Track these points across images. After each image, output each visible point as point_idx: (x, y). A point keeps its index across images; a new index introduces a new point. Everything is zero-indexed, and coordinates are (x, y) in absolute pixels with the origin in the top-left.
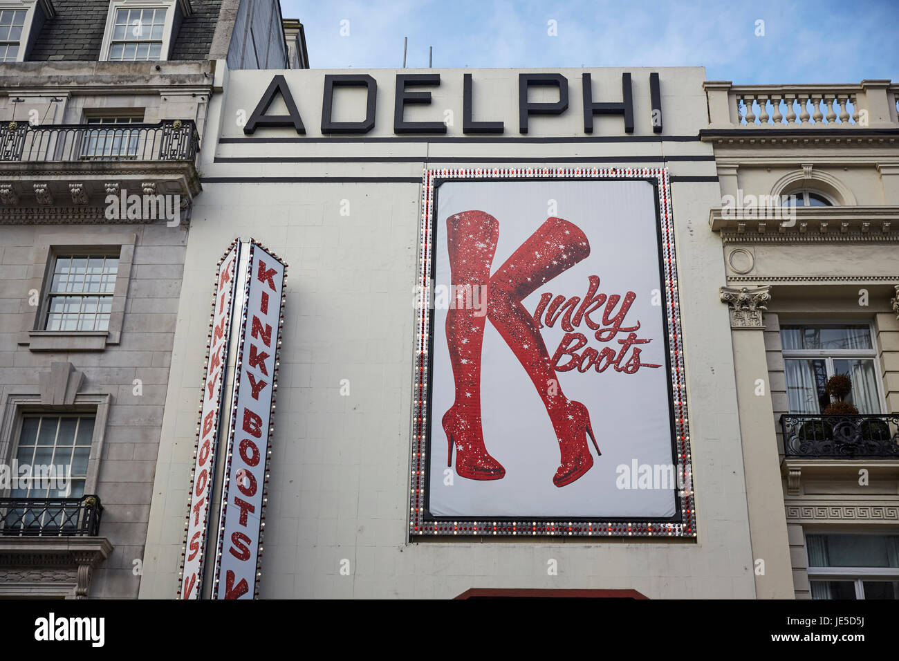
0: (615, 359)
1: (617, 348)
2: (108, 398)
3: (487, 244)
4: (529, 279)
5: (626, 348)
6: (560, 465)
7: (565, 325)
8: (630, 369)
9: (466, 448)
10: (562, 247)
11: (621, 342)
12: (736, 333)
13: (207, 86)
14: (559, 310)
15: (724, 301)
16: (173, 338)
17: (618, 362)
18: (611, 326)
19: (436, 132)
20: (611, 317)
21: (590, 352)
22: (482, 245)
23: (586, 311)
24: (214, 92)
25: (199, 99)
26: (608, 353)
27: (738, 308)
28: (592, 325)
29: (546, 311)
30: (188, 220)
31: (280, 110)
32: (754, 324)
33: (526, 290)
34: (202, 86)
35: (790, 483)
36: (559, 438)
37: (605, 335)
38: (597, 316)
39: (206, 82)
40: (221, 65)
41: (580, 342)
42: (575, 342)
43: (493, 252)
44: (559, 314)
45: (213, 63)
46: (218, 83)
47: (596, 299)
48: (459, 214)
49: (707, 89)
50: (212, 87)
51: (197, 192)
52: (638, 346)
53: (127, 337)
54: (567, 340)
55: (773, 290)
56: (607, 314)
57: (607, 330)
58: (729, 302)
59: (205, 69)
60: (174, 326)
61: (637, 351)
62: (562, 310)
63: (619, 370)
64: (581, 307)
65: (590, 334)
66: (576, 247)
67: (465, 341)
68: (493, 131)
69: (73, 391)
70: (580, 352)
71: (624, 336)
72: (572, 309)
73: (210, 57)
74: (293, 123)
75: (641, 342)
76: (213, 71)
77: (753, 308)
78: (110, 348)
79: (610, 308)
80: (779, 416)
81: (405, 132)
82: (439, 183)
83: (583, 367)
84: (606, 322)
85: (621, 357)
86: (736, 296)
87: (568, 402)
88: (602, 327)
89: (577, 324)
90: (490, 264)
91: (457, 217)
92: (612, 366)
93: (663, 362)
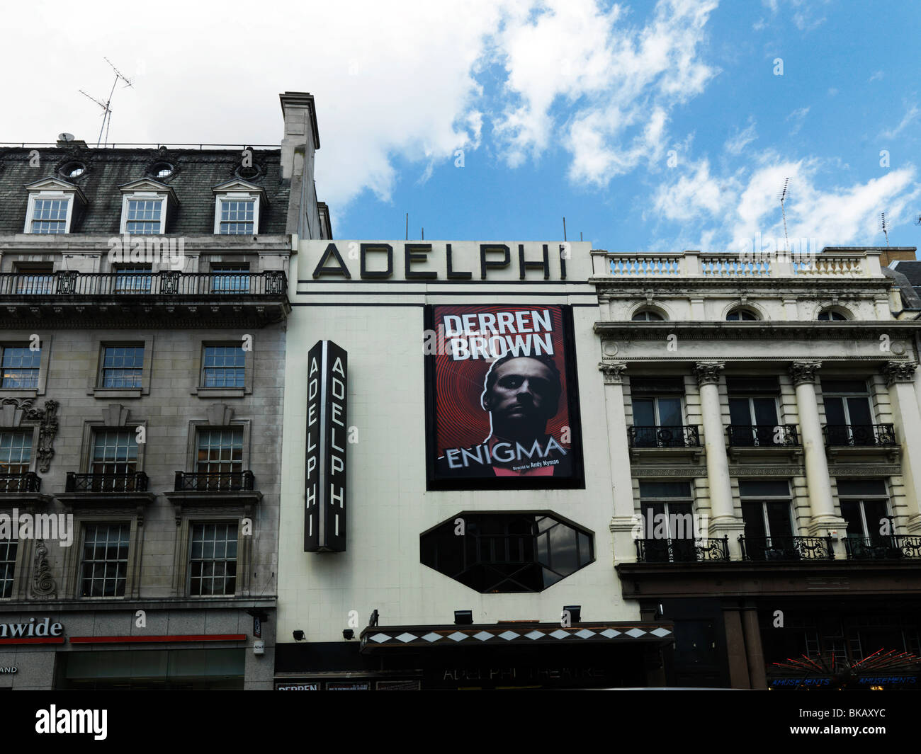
2: (249, 423)
12: (607, 387)
13: (288, 250)
15: (600, 370)
19: (431, 278)
24: (292, 253)
25: (284, 258)
27: (608, 374)
30: (285, 327)
31: (334, 264)
32: (617, 382)
34: (285, 250)
35: (633, 459)
39: (287, 248)
40: (295, 237)
45: (290, 237)
46: (294, 249)
49: (592, 255)
50: (291, 250)
51: (290, 311)
53: (255, 389)
55: (628, 364)
58: (603, 370)
59: (286, 240)
68: (465, 278)
69: (228, 419)
73: (287, 233)
74: (343, 272)
76: (290, 241)
77: (617, 373)
78: (246, 396)
80: (628, 427)
81: (412, 278)
86: (608, 367)
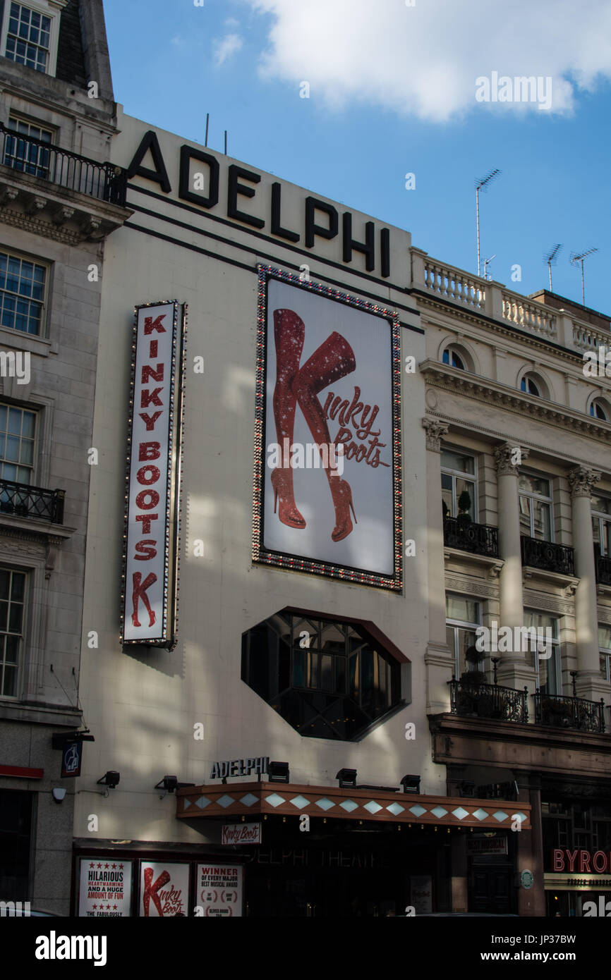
0: (366, 454)
1: (368, 446)
3: (298, 341)
4: (322, 378)
5: (372, 448)
6: (335, 526)
7: (341, 421)
8: (374, 463)
9: (284, 501)
10: (340, 358)
11: (370, 442)
13: (112, 127)
14: (337, 408)
15: (424, 427)
16: (96, 359)
17: (368, 457)
18: (365, 429)
19: (257, 227)
20: (365, 422)
21: (353, 445)
22: (295, 341)
23: (353, 413)
24: (114, 133)
25: (105, 137)
26: (363, 447)
28: (355, 426)
29: (330, 407)
32: (435, 448)
33: (320, 386)
34: (109, 126)
36: (335, 505)
37: (362, 434)
38: (358, 419)
39: (112, 123)
40: (119, 109)
41: (348, 437)
42: (346, 435)
43: (301, 349)
44: (338, 411)
45: (115, 105)
46: (119, 127)
47: (358, 406)
48: (281, 310)
50: (115, 128)
52: (380, 448)
54: (342, 432)
55: (450, 426)
56: (363, 419)
57: (363, 431)
58: (426, 428)
59: (109, 109)
60: (96, 349)
61: (378, 452)
62: (340, 408)
63: (368, 463)
64: (350, 409)
65: (354, 431)
66: (348, 360)
67: (284, 417)
68: (291, 240)
70: (348, 443)
71: (371, 438)
72: (345, 409)
75: (380, 445)
76: (115, 114)
77: (436, 436)
79: (365, 415)
81: (234, 217)
82: (268, 278)
83: (350, 456)
84: (363, 425)
85: (369, 454)
86: (430, 425)
87: (341, 480)
88: (361, 428)
89: (347, 422)
90: (300, 358)
91: (280, 312)
92: (364, 458)
93: (391, 464)
